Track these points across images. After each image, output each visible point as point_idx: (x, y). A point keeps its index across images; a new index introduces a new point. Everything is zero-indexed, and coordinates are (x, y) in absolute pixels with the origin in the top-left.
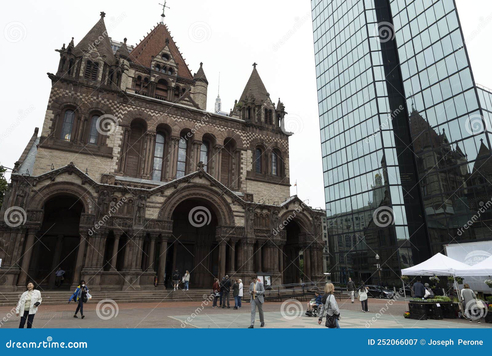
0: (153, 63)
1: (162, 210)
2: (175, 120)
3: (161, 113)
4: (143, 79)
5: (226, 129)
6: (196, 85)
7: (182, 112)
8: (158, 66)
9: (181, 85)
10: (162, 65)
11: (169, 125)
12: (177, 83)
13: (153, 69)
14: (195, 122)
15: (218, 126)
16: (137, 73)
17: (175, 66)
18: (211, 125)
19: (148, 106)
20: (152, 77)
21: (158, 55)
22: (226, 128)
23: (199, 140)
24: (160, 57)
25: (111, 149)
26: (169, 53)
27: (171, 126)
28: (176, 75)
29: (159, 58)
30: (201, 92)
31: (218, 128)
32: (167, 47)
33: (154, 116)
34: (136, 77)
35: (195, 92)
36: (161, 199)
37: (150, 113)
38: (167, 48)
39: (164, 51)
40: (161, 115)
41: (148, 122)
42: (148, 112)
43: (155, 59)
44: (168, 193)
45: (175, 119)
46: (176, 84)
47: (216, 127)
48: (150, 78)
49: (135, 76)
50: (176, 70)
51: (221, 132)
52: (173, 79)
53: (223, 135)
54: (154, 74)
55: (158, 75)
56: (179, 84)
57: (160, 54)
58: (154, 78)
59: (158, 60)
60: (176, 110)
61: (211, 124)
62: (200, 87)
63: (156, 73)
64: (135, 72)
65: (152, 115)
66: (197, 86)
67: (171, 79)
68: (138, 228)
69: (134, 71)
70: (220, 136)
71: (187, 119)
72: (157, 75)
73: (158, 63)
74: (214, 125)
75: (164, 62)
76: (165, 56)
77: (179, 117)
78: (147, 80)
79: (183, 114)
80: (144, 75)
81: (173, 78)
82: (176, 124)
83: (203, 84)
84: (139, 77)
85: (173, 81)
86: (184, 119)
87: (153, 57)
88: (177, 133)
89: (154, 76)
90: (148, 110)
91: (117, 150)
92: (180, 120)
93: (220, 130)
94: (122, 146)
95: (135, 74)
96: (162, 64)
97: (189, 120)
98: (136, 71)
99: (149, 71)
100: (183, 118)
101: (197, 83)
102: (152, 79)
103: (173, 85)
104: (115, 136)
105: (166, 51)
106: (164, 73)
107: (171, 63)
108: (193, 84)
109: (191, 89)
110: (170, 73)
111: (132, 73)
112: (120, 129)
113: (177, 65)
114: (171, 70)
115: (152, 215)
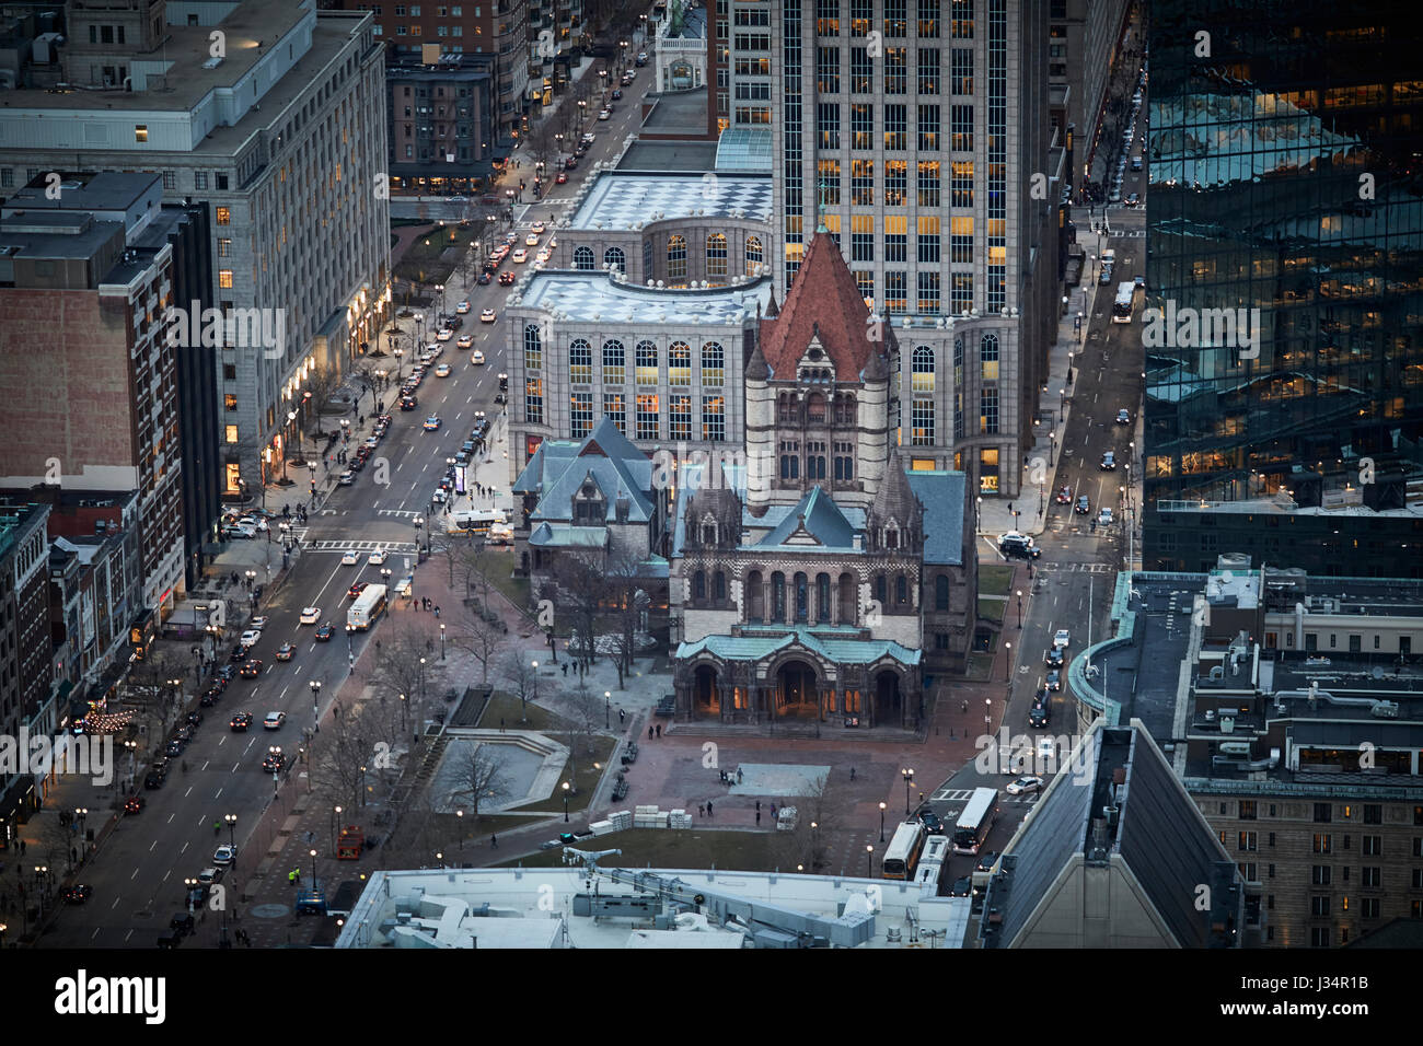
0: (799, 371)
1: (768, 672)
3: (774, 561)
4: (788, 396)
6: (865, 388)
8: (805, 374)
9: (844, 392)
10: (811, 370)
12: (837, 391)
13: (799, 379)
17: (831, 365)
19: (761, 556)
20: (799, 395)
21: (804, 355)
23: (812, 581)
24: (806, 358)
25: (735, 603)
26: (820, 347)
28: (833, 380)
29: (806, 362)
30: (872, 401)
34: (779, 396)
35: (864, 400)
36: (767, 665)
37: (763, 563)
38: (815, 340)
39: (811, 346)
40: (774, 563)
41: (763, 573)
42: (761, 563)
43: (801, 363)
44: (772, 659)
46: (835, 393)
49: (776, 396)
50: (833, 372)
52: (829, 389)
54: (802, 388)
55: (808, 389)
56: (840, 390)
57: (807, 352)
58: (803, 395)
59: (805, 364)
62: (870, 393)
63: (804, 385)
64: (777, 390)
65: (765, 565)
66: (867, 390)
67: (826, 390)
68: (753, 685)
69: (775, 389)
70: (836, 573)
72: (806, 389)
73: (806, 369)
75: (814, 364)
76: (815, 355)
78: (794, 395)
80: (788, 390)
81: (829, 387)
84: (783, 395)
85: (829, 392)
89: (802, 391)
90: (761, 561)
91: (740, 603)
94: (744, 599)
95: (777, 393)
96: (811, 368)
98: (778, 387)
99: (794, 385)
101: (867, 386)
102: (801, 397)
103: (831, 397)
104: (737, 591)
105: (816, 343)
106: (817, 381)
107: (825, 363)
108: (862, 386)
109: (860, 395)
110: (826, 382)
111: (773, 392)
112: (740, 584)
113: (832, 361)
114: (826, 373)
115: (762, 675)
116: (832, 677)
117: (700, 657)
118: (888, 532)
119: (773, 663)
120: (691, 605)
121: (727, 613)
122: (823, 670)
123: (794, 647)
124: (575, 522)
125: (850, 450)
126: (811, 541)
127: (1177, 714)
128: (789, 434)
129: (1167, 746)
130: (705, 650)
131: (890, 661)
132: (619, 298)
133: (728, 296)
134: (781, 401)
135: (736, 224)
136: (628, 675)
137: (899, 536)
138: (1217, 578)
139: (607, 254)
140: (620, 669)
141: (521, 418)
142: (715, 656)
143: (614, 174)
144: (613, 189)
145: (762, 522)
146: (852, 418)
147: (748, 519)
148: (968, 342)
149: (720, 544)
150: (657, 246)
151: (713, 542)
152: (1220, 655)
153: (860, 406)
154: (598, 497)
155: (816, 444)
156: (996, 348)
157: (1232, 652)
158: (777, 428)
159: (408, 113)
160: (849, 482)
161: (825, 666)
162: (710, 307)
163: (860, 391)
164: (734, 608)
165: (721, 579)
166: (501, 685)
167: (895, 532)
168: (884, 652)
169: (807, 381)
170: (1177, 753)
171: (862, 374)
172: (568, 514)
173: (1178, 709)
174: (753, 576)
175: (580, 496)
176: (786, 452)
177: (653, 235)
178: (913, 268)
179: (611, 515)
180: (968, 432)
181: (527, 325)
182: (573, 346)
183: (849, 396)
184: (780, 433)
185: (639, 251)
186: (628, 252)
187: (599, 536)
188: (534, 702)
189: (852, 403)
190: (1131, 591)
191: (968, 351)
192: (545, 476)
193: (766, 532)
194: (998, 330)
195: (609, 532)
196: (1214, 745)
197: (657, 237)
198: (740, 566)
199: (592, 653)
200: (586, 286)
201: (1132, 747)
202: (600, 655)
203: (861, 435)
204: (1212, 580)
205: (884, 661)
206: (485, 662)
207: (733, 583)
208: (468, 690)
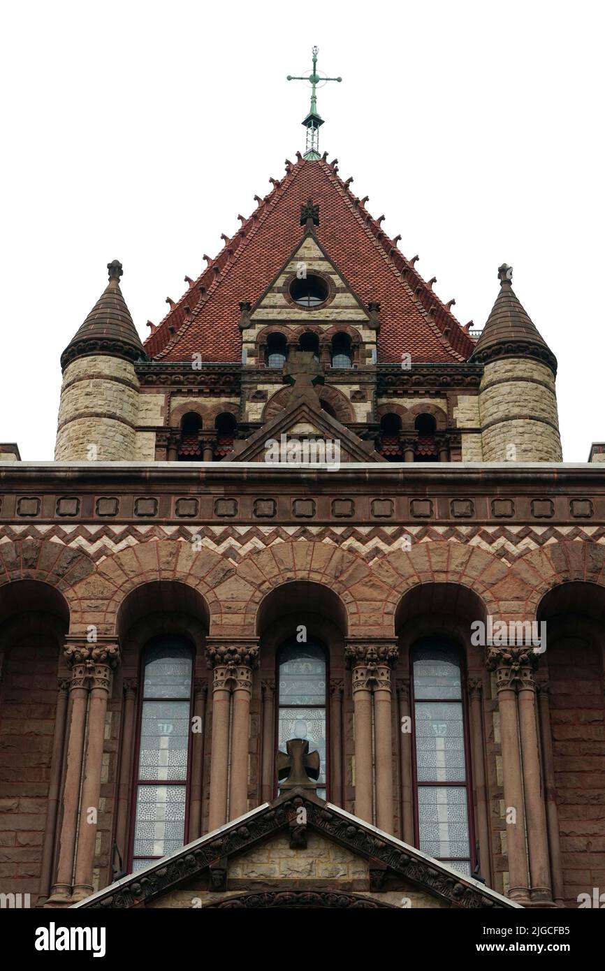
0: (251, 334)
2: (221, 549)
3: (143, 529)
4: (208, 424)
5: (540, 541)
6: (483, 383)
7: (260, 498)
8: (273, 343)
9: (408, 403)
10: (292, 332)
11: (191, 582)
12: (384, 400)
13: (250, 361)
14: (339, 540)
15: (491, 530)
16: (178, 401)
17: (362, 316)
18: (446, 536)
19: (68, 507)
20: (249, 406)
21: (270, 289)
22: (539, 531)
23: (376, 632)
24: (279, 299)
26: (324, 267)
27: (202, 590)
28: (371, 361)
29: (275, 307)
30: (516, 411)
31: (491, 540)
32: (309, 242)
33: (102, 552)
34: (176, 421)
35: (486, 422)
37: (81, 541)
38: (310, 248)
40: (142, 539)
41: (69, 594)
42: (68, 539)
43: (260, 314)
45: (225, 545)
46: (377, 407)
47: (476, 541)
48: (241, 407)
49: (167, 420)
50: (367, 335)
51: (513, 559)
52: (356, 388)
53: (527, 575)
54: (260, 387)
55: (278, 387)
56: (396, 400)
57: (280, 282)
58: (261, 405)
59: (273, 315)
60: (229, 496)
61: (441, 530)
62: (505, 388)
63: (269, 375)
64: (168, 403)
65: (92, 549)
66: (492, 384)
67: (346, 390)
69: (160, 399)
70: (510, 588)
71: (291, 530)
72: (272, 389)
73: (275, 328)
74: (464, 530)
75: (304, 315)
77: (242, 530)
78: (224, 420)
79: (266, 507)
80: (210, 402)
81: (356, 379)
82: (229, 573)
83: (524, 366)
84: (192, 421)
85: (359, 397)
86: (277, 534)
87: (247, 308)
88: (238, 619)
89: (260, 396)
90: (68, 529)
92: (256, 543)
93: (504, 553)
95: (167, 410)
96: (293, 327)
97: (304, 533)
98: (173, 394)
99: (232, 381)
100: (266, 530)
102: (253, 412)
105: (311, 258)
107: (342, 309)
108: (472, 383)
110: (341, 362)
113: (372, 308)
114: (344, 342)
163: (466, 401)
169: (277, 360)
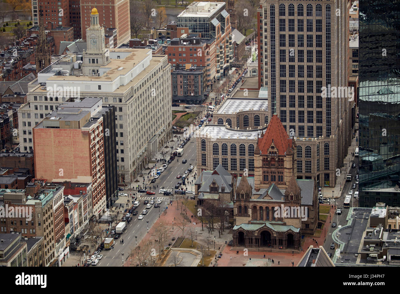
0: (268, 152)
1: (258, 234)
2: (263, 205)
7: (265, 202)
8: (270, 153)
10: (271, 152)
13: (268, 154)
14: (269, 204)
24: (270, 149)
25: (250, 215)
28: (278, 155)
29: (270, 150)
30: (288, 160)
37: (257, 204)
38: (273, 144)
40: (260, 204)
41: (257, 207)
44: (259, 230)
50: (277, 152)
57: (270, 147)
62: (288, 158)
63: (270, 156)
67: (276, 157)
68: (254, 238)
71: (267, 204)
74: (274, 204)
75: (272, 150)
76: (273, 148)
78: (267, 159)
84: (264, 158)
88: (264, 208)
91: (251, 215)
92: (265, 205)
94: (252, 214)
98: (263, 156)
99: (267, 156)
101: (287, 156)
102: (269, 159)
103: (277, 159)
104: (250, 211)
105: (273, 145)
106: (273, 155)
107: (275, 150)
108: (285, 156)
109: (285, 159)
110: (275, 155)
111: (261, 158)
112: (251, 210)
113: (277, 150)
114: (275, 153)
115: (256, 234)
116: (275, 235)
117: (240, 229)
118: (291, 196)
119: (259, 231)
120: (238, 215)
121: (247, 218)
122: (272, 233)
123: (265, 227)
124: (210, 193)
125: (282, 174)
126: (270, 198)
127: (360, 246)
128: (266, 169)
129: (356, 255)
130: (241, 228)
131: (291, 231)
132: (228, 132)
133: (257, 132)
134: (264, 160)
135: (262, 113)
136: (222, 234)
137: (294, 197)
138: (375, 209)
139: (227, 120)
140: (220, 232)
141: (200, 164)
142: (244, 229)
143: (231, 99)
144: (231, 103)
145: (258, 193)
146: (283, 165)
147: (254, 192)
148: (321, 145)
149: (246, 199)
150: (240, 118)
151: (244, 198)
152: (372, 230)
153: (285, 162)
154: (216, 186)
155: (273, 172)
156: (328, 147)
157: (375, 229)
158: (262, 167)
159: (181, 82)
160: (282, 182)
161: (273, 232)
162: (251, 135)
163: (285, 158)
164: (249, 216)
165: (246, 208)
166: (187, 236)
167: (293, 196)
168: (289, 229)
169: (270, 155)
170: (358, 257)
171: (285, 153)
172: (209, 190)
173: (361, 245)
174: (254, 208)
175: (212, 186)
176: (265, 174)
177: (239, 115)
178: (306, 124)
179: (220, 191)
180: (321, 169)
181: (202, 139)
182: (214, 145)
183: (282, 159)
184: (263, 169)
185: (235, 120)
186: (232, 120)
187: (216, 197)
188: (195, 241)
189: (283, 161)
190: (353, 213)
191: (321, 147)
192: (203, 181)
193: (259, 196)
194: (329, 142)
195: (219, 195)
196: (368, 255)
197: (240, 116)
198: (251, 205)
199: (213, 228)
200: (219, 129)
201: (319, 254)
202: (215, 229)
203: (285, 169)
204: (373, 209)
205: (289, 231)
206: (183, 230)
207: (249, 209)
208: (178, 238)
